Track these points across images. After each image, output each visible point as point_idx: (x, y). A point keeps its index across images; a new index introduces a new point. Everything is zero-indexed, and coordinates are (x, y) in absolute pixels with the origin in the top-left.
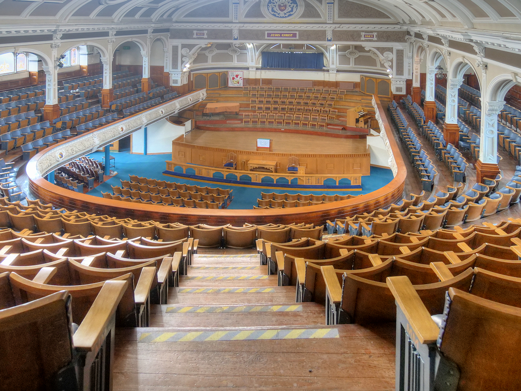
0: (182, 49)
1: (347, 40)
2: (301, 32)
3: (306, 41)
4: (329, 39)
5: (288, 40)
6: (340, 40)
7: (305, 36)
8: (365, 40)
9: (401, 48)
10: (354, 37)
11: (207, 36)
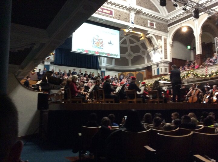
1: (142, 26)
2: (116, 11)
3: (119, 20)
4: (132, 21)
5: (107, 16)
6: (137, 24)
7: (118, 16)
8: (150, 27)
9: (166, 37)
10: (145, 24)
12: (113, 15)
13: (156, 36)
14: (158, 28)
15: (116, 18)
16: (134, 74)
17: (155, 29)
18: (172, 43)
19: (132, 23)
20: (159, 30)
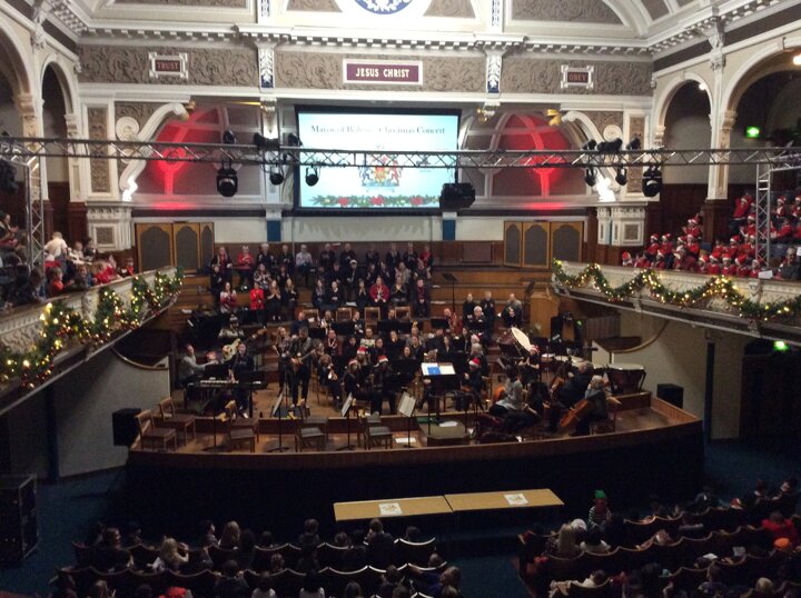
2: (431, 63)
3: (441, 91)
4: (493, 84)
5: (399, 88)
6: (515, 90)
7: (438, 78)
8: (569, 87)
9: (638, 113)
10: (548, 81)
11: (187, 73)
12: (421, 82)
13: (593, 115)
14: (601, 86)
15: (432, 89)
16: (548, 231)
17: (593, 92)
18: (663, 134)
19: (494, 90)
20: (612, 89)
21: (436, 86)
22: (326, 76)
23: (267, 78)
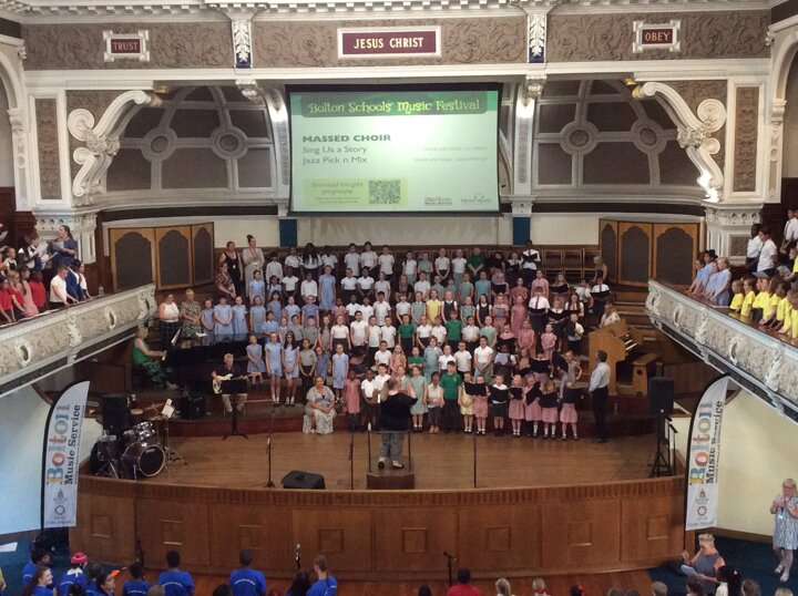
0: (69, 112)
1: (591, 58)
2: (450, 28)
3: (464, 63)
4: (537, 51)
5: (410, 62)
6: (568, 57)
7: (461, 45)
8: (645, 51)
9: (749, 81)
10: (613, 43)
11: (148, 53)
12: (438, 53)
13: (682, 87)
14: (692, 47)
15: (453, 60)
16: (650, 235)
17: (680, 56)
18: (783, 109)
19: (537, 59)
20: (707, 50)
21: (459, 57)
22: (317, 50)
23: (244, 57)
